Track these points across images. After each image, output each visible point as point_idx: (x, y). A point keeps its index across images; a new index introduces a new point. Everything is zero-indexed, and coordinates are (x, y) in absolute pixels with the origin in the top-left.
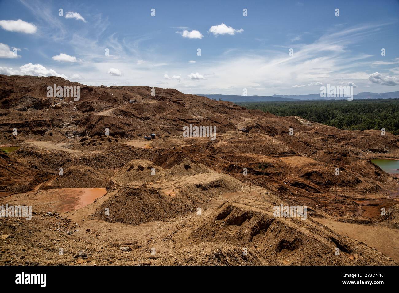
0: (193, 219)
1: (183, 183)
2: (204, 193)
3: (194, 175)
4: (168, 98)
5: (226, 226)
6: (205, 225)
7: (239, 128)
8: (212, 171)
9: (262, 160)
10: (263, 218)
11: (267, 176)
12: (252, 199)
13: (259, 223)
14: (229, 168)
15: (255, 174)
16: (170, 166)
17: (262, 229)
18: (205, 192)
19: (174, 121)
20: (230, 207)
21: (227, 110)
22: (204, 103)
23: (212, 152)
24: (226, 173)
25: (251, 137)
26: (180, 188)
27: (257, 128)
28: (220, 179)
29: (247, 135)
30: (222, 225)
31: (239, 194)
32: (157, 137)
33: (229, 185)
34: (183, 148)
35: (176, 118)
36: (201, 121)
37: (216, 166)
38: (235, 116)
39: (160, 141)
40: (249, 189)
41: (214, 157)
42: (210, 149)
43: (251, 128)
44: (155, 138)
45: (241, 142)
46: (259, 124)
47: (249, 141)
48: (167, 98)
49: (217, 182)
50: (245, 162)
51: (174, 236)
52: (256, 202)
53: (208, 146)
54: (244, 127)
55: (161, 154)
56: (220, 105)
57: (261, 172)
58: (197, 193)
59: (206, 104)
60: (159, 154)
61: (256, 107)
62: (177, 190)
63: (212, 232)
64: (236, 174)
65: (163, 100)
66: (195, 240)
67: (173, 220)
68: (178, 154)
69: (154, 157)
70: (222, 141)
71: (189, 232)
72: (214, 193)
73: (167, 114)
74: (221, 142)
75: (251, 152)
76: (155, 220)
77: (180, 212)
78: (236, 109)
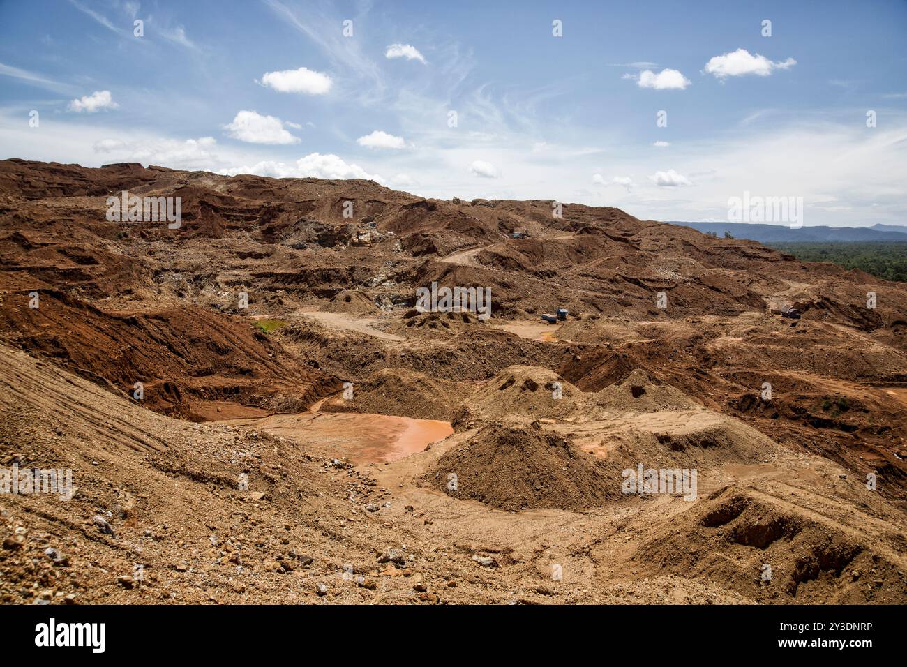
0: (645, 516)
1: (625, 429)
2: (675, 458)
3: (655, 411)
4: (601, 227)
5: (727, 544)
6: (672, 534)
7: (772, 305)
8: (698, 407)
9: (833, 389)
10: (830, 539)
11: (846, 434)
12: (801, 488)
13: (817, 552)
14: (742, 402)
15: (811, 423)
16: (598, 385)
17: (826, 568)
18: (679, 454)
19: (612, 281)
20: (739, 498)
21: (743, 260)
22: (686, 243)
23: (701, 361)
24: (735, 415)
25: (804, 331)
26: (619, 439)
27: (823, 308)
28: (717, 427)
29: (794, 325)
30: (716, 541)
31: (764, 469)
32: (571, 318)
33: (741, 445)
34: (630, 346)
35: (617, 275)
36: (677, 285)
37: (708, 395)
38: (764, 277)
39: (578, 328)
40: (793, 460)
41: (705, 374)
42: (696, 352)
43: (806, 307)
44: (565, 319)
45: (778, 341)
46: (828, 299)
47: (801, 340)
48: (597, 229)
49: (709, 433)
50: (786, 391)
51: (597, 550)
52: (812, 496)
53: (692, 346)
54: (786, 305)
55: (578, 357)
56: (726, 249)
57: (829, 421)
58: (659, 457)
59: (691, 245)
60: (574, 357)
61: (824, 255)
62: (610, 443)
63: (691, 553)
64: (759, 420)
65: (590, 233)
66: (647, 567)
67: (597, 511)
68: (617, 360)
69: (563, 364)
70: (727, 336)
71: (633, 546)
72: (700, 460)
73: (597, 266)
74: (724, 337)
75: (802, 368)
76: (553, 506)
77: (614, 495)
78: (767, 259)
